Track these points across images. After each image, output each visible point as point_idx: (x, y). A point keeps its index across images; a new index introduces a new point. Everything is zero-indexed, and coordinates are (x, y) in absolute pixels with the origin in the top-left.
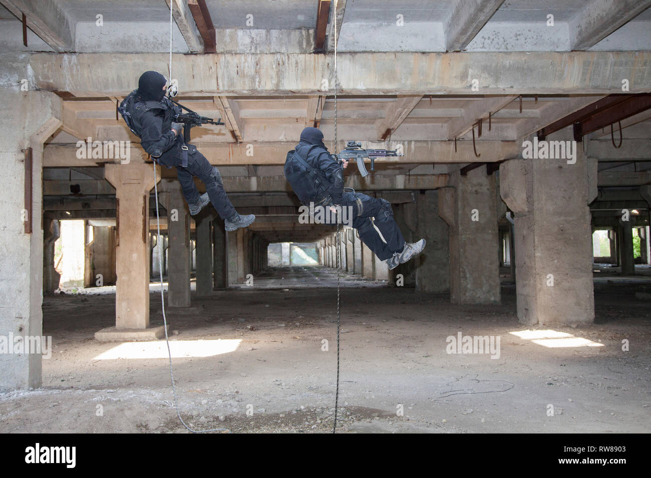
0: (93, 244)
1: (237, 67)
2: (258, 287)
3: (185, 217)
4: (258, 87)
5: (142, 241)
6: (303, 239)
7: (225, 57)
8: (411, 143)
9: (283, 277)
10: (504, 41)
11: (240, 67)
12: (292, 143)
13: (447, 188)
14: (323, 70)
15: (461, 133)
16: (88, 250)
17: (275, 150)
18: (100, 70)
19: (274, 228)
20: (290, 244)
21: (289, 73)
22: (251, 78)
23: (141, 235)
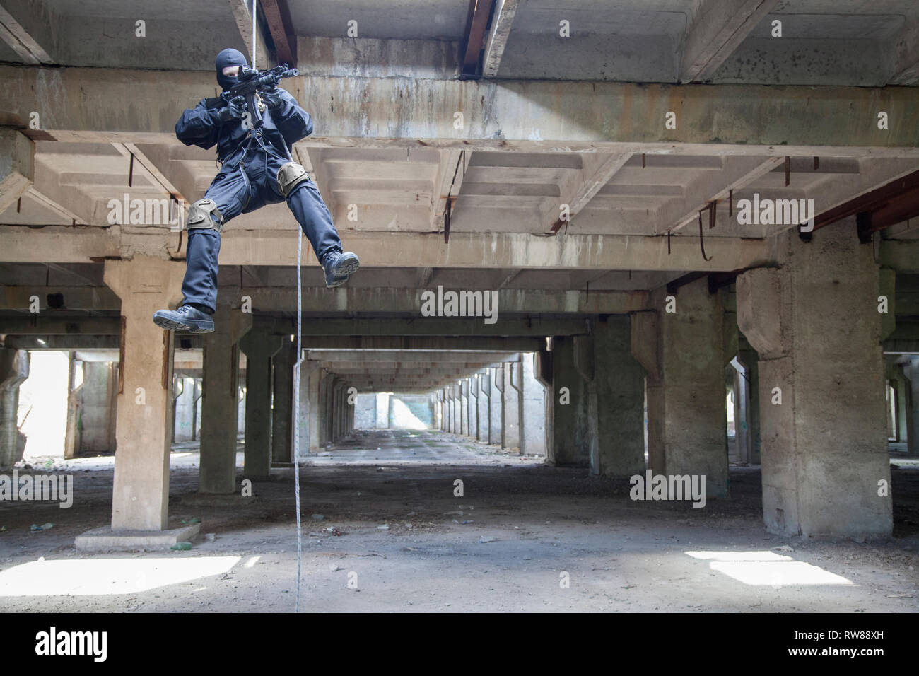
0: (82, 389)
1: (332, 99)
2: (341, 462)
3: (231, 349)
4: (365, 134)
5: (160, 386)
6: (411, 388)
7: (312, 82)
8: (598, 238)
9: (380, 446)
10: (774, 67)
11: (337, 98)
12: (409, 234)
13: (645, 313)
14: (474, 108)
15: (679, 223)
16: (73, 399)
17: (382, 244)
18: (99, 96)
19: (367, 370)
20: (390, 396)
21: (417, 110)
22: (355, 118)
23: (160, 377)
